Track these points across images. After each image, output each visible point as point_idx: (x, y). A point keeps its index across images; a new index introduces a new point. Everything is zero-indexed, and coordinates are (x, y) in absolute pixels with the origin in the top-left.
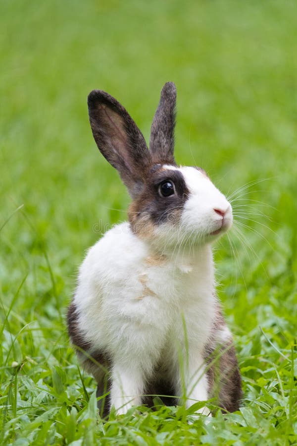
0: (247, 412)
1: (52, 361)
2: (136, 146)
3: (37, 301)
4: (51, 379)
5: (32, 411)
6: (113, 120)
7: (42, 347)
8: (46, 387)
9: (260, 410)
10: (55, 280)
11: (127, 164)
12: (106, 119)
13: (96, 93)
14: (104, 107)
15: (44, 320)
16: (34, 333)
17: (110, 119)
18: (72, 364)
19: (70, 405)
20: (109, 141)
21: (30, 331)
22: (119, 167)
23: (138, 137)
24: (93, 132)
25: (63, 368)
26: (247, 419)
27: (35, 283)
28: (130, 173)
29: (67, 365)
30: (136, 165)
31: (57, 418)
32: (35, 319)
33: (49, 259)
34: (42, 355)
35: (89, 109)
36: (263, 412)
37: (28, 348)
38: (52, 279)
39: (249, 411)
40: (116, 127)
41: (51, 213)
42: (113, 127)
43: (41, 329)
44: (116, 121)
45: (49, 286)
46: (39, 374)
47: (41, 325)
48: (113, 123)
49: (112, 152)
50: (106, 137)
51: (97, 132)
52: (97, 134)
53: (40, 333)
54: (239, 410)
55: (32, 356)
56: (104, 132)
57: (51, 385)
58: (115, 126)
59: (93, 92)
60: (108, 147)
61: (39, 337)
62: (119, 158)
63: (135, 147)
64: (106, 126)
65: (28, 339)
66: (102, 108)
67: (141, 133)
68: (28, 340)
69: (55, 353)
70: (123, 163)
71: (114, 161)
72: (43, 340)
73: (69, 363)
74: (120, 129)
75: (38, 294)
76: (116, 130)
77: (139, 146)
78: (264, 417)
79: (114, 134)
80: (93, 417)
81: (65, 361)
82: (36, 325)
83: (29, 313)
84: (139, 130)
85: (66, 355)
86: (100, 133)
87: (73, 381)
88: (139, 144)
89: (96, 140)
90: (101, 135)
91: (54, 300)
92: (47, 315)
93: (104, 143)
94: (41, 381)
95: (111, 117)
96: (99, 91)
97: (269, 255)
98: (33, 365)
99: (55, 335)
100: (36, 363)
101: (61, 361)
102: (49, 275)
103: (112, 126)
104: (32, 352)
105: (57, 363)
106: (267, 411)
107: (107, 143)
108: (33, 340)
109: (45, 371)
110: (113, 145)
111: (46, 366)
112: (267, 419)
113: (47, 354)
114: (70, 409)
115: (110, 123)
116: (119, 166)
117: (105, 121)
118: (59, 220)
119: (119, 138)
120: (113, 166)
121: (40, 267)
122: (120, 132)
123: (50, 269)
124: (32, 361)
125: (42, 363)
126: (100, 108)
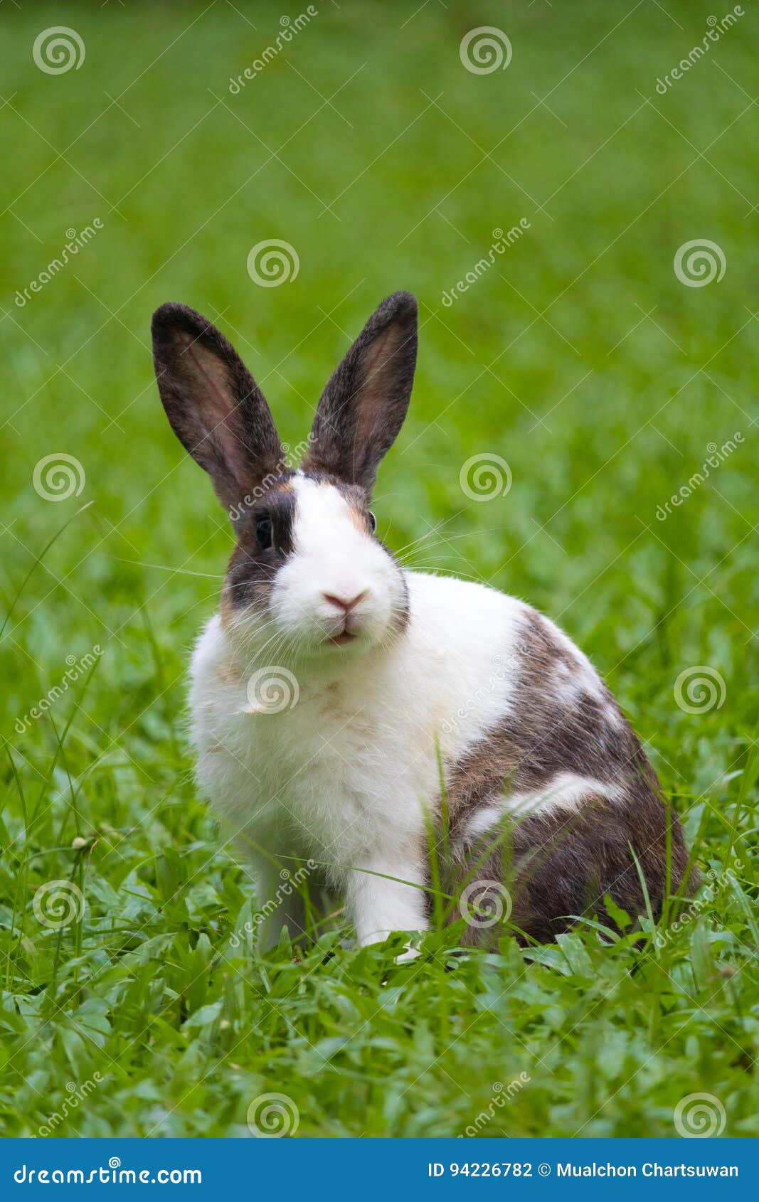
0: (571, 944)
1: (157, 833)
2: (252, 427)
3: (124, 702)
4: (154, 871)
5: (115, 940)
6: (205, 367)
7: (136, 804)
8: (143, 890)
9: (600, 939)
10: (163, 660)
11: (231, 464)
12: (190, 364)
13: (171, 309)
14: (187, 338)
15: (139, 745)
16: (119, 775)
17: (199, 366)
18: (198, 838)
19: (195, 929)
20: (194, 413)
21: (108, 769)
22: (213, 469)
23: (256, 408)
24: (160, 391)
25: (180, 848)
26: (572, 959)
27: (119, 665)
28: (237, 484)
29: (188, 842)
30: (248, 466)
31: (169, 957)
32: (121, 742)
33: (150, 613)
34: (136, 822)
35: (153, 341)
36: (605, 944)
37: (104, 803)
38: (156, 656)
39: (576, 942)
40: (211, 382)
41: (152, 513)
42: (205, 381)
43: (131, 765)
44: (212, 370)
45: (147, 671)
46: (129, 862)
47: (134, 756)
48: (205, 375)
49: (200, 437)
50: (188, 401)
51: (168, 392)
52: (169, 396)
53: (131, 774)
54: (554, 941)
55: (114, 824)
56: (186, 392)
57: (153, 883)
58: (208, 379)
59: (165, 307)
60: (190, 425)
61: (129, 782)
62: (214, 449)
63: (250, 431)
64: (189, 379)
65: (104, 784)
66: (182, 340)
67: (263, 399)
68: (106, 790)
69: (162, 817)
70: (221, 462)
71: (203, 455)
72: (136, 787)
73: (192, 838)
74: (218, 386)
75: (125, 690)
76: (208, 387)
77: (258, 427)
78: (607, 955)
79: (206, 395)
80: (245, 955)
81: (183, 832)
82: (121, 757)
83: (107, 730)
84: (260, 393)
85: (185, 820)
86: (175, 394)
87: (201, 875)
88: (258, 423)
89: (167, 408)
90: (178, 398)
91: (158, 702)
92: (142, 733)
93: (184, 415)
94: (132, 876)
95: (200, 361)
96: (179, 306)
97: (618, 604)
98: (115, 842)
99: (162, 777)
100: (123, 839)
101: (175, 834)
102: (148, 649)
103: (201, 379)
104: (114, 813)
105: (167, 836)
106: (614, 943)
107: (191, 417)
108: (116, 789)
109: (141, 854)
110: (201, 419)
111: (144, 844)
112: (614, 958)
113: (146, 817)
114: (195, 936)
115: (197, 372)
116: (213, 467)
117: (187, 369)
118: (169, 528)
119: (215, 404)
120: (201, 464)
121: (129, 630)
122: (217, 394)
123: (150, 636)
124: (115, 834)
125: (136, 838)
126: (178, 339)
